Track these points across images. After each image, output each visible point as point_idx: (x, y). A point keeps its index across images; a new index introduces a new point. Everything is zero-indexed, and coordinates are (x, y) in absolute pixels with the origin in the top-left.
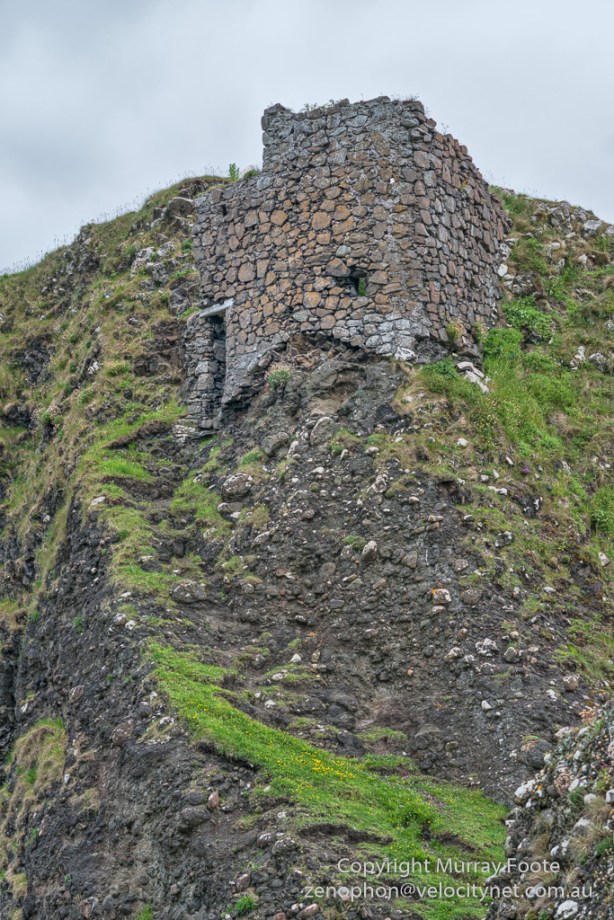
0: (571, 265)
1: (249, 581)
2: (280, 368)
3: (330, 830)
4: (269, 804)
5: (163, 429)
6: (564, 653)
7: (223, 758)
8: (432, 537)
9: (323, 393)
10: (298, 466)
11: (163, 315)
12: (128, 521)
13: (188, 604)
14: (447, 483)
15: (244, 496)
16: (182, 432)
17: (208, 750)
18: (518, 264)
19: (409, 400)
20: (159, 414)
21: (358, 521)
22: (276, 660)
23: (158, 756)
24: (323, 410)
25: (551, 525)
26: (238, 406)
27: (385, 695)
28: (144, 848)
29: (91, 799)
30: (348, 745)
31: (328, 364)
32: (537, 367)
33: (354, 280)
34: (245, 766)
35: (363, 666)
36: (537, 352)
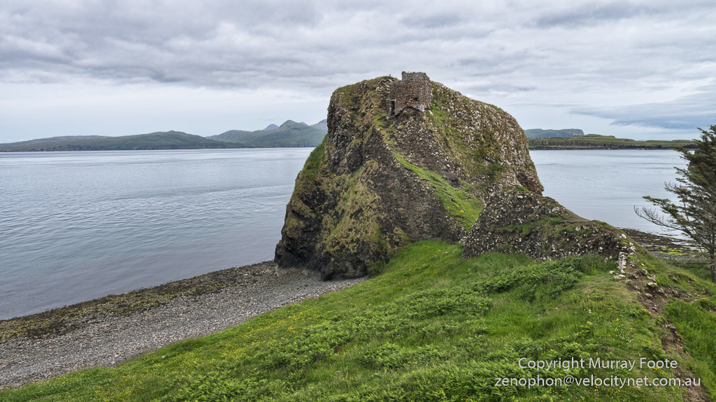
0: (441, 93)
1: (403, 143)
2: (405, 111)
3: (424, 180)
4: (415, 176)
5: (385, 117)
6: (446, 154)
7: (408, 170)
8: (429, 138)
9: (411, 115)
10: (409, 126)
11: (382, 99)
12: (383, 132)
13: (396, 146)
14: (430, 130)
15: (400, 130)
16: (388, 118)
17: (406, 168)
18: (434, 93)
19: (425, 117)
20: (384, 115)
21: (418, 135)
22: (409, 154)
23: (399, 169)
24: (411, 118)
25: (442, 135)
26: (397, 116)
27: (423, 159)
28: (396, 180)
29: (386, 173)
30: (420, 166)
31: (412, 111)
32: (438, 110)
33: (416, 99)
34: (410, 171)
35: (420, 155)
36: (437, 108)
